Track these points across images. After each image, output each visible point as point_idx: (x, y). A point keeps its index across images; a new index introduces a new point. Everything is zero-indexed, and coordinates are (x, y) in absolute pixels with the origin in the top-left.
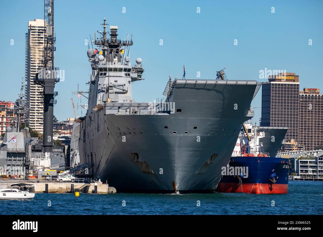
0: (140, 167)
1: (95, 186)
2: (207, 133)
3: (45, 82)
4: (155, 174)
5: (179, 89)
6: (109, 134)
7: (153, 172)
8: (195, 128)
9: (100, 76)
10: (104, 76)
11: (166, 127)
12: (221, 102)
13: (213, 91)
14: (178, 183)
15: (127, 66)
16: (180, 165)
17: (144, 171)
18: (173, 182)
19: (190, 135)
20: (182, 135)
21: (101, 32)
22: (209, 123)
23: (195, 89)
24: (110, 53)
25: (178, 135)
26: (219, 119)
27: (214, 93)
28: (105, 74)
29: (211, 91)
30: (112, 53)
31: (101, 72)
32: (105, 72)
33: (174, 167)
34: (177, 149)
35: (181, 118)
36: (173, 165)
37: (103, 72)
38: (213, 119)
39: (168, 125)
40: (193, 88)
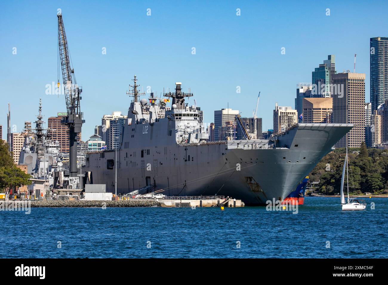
0: (251, 187)
1: (234, 202)
2: (310, 162)
3: (75, 124)
4: (263, 192)
5: (300, 130)
6: (226, 163)
7: (262, 191)
8: (304, 158)
9: (176, 120)
10: (180, 120)
11: (284, 158)
12: (326, 139)
13: (323, 132)
14: (283, 198)
15: (195, 112)
16: (287, 185)
17: (254, 190)
18: (280, 198)
19: (300, 163)
20: (294, 163)
21: (132, 85)
22: (314, 155)
23: (311, 130)
24: (177, 103)
25: (292, 163)
26: (320, 151)
27: (323, 133)
28: (180, 118)
29: (322, 131)
30: (178, 103)
31: (177, 117)
32: (180, 117)
33: (284, 186)
34: (288, 174)
35: (296, 151)
36: (283, 185)
37: (178, 117)
38: (317, 151)
39: (286, 156)
40: (309, 130)
